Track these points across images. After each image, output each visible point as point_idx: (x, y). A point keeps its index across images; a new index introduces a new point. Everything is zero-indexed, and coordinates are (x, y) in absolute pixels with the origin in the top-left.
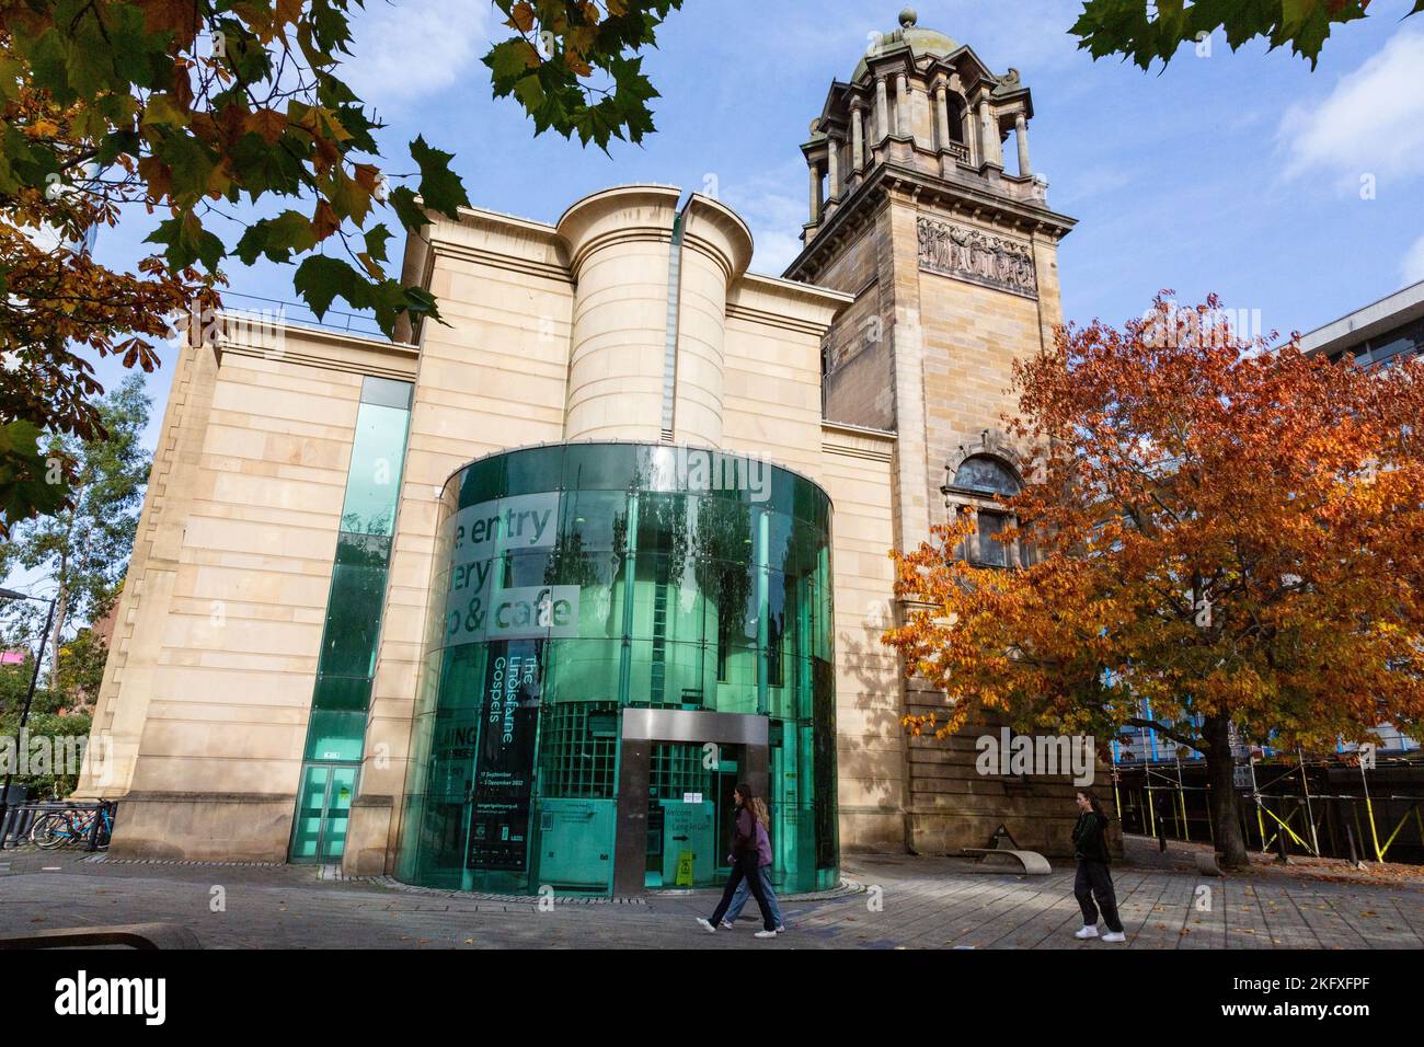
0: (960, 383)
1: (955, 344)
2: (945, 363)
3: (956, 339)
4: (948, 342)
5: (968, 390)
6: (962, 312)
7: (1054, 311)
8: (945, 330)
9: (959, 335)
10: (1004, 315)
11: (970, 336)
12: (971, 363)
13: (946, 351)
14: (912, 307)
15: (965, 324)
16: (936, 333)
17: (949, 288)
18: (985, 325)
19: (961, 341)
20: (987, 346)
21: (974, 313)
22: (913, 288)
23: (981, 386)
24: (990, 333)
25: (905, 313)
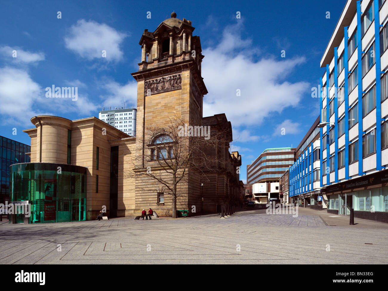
0: (155, 119)
1: (154, 110)
2: (150, 116)
3: (155, 109)
4: (153, 110)
5: (157, 120)
6: (157, 101)
7: (187, 89)
8: (152, 108)
9: (156, 107)
10: (171, 97)
11: (160, 106)
12: (159, 113)
13: (152, 113)
14: (141, 106)
15: (157, 104)
16: (149, 109)
17: (153, 97)
18: (163, 102)
19: (157, 108)
20: (164, 107)
21: (161, 100)
22: (142, 101)
23: (161, 118)
24: (165, 103)
25: (140, 108)
